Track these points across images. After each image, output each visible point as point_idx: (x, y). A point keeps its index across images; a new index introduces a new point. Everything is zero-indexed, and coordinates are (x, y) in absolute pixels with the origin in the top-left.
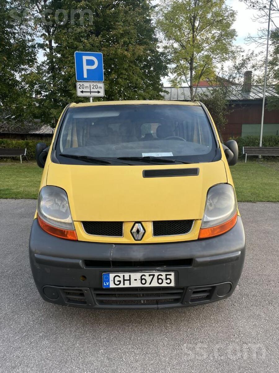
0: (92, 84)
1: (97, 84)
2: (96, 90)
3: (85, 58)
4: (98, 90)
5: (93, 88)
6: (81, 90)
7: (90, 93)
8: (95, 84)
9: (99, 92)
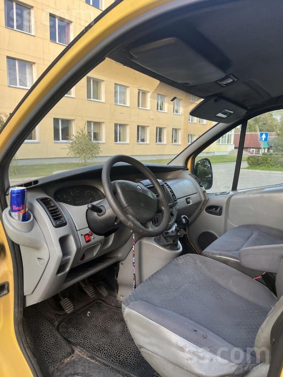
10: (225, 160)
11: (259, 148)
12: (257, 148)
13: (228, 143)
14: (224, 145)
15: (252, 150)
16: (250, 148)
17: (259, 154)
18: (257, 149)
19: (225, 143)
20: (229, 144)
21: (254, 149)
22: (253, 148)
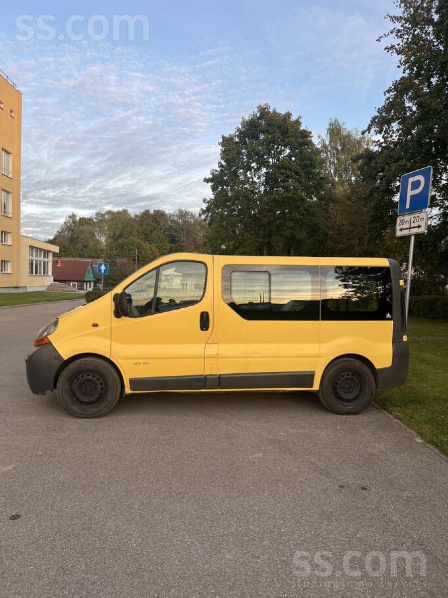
0: (412, 216)
1: (418, 215)
2: (417, 224)
4: (420, 223)
5: (413, 222)
6: (400, 227)
7: (409, 230)
8: (416, 216)
9: (419, 227)
10: (47, 298)
11: (82, 281)
12: (80, 281)
13: (44, 273)
14: (38, 276)
15: (73, 284)
16: (70, 281)
17: (83, 289)
18: (80, 283)
19: (40, 273)
20: (46, 275)
21: (76, 283)
22: (74, 281)
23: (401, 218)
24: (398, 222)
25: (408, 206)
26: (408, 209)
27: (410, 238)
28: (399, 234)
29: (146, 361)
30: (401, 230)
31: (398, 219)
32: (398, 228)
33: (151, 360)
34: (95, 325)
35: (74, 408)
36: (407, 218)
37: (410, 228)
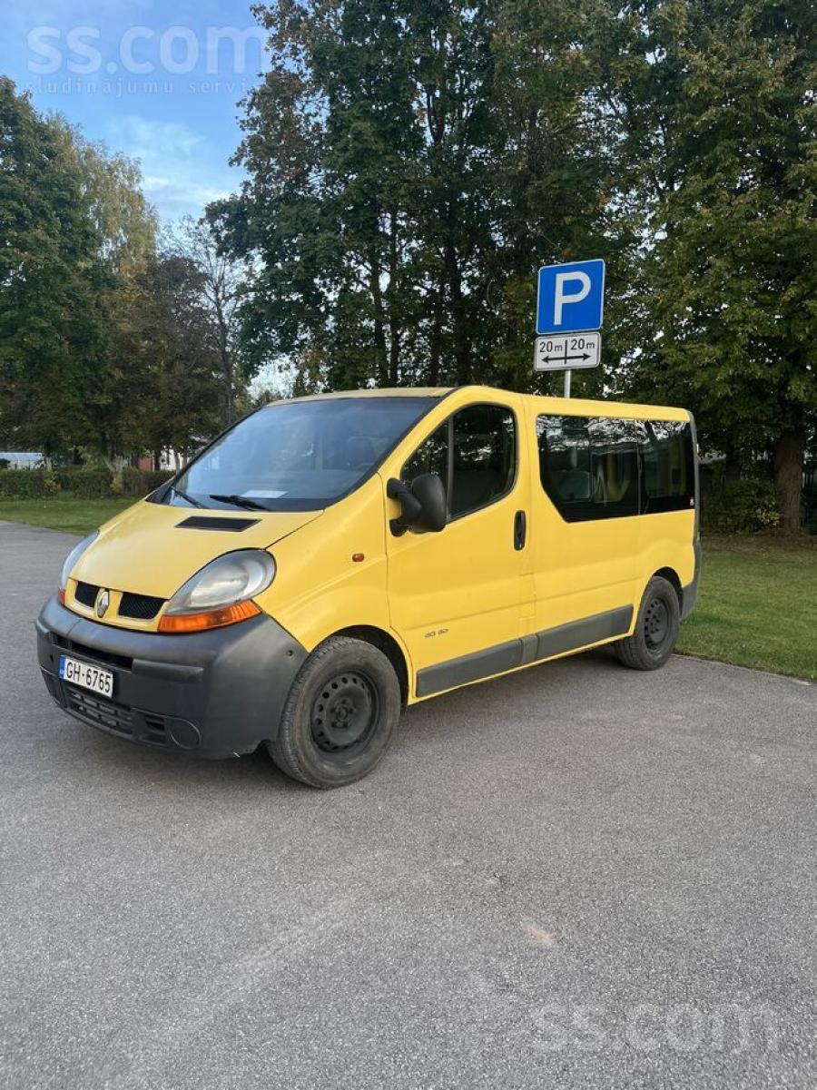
0: (570, 339)
1: (582, 337)
2: (579, 353)
3: (561, 278)
4: (585, 351)
5: (572, 349)
6: (544, 355)
7: (563, 361)
8: (578, 338)
9: (585, 357)
23: (546, 341)
24: (539, 347)
25: (558, 320)
26: (557, 326)
27: (564, 375)
28: (540, 365)
29: (443, 627)
30: (546, 360)
31: (539, 341)
32: (539, 357)
33: (449, 623)
34: (358, 558)
35: (325, 767)
36: (558, 341)
37: (566, 358)
